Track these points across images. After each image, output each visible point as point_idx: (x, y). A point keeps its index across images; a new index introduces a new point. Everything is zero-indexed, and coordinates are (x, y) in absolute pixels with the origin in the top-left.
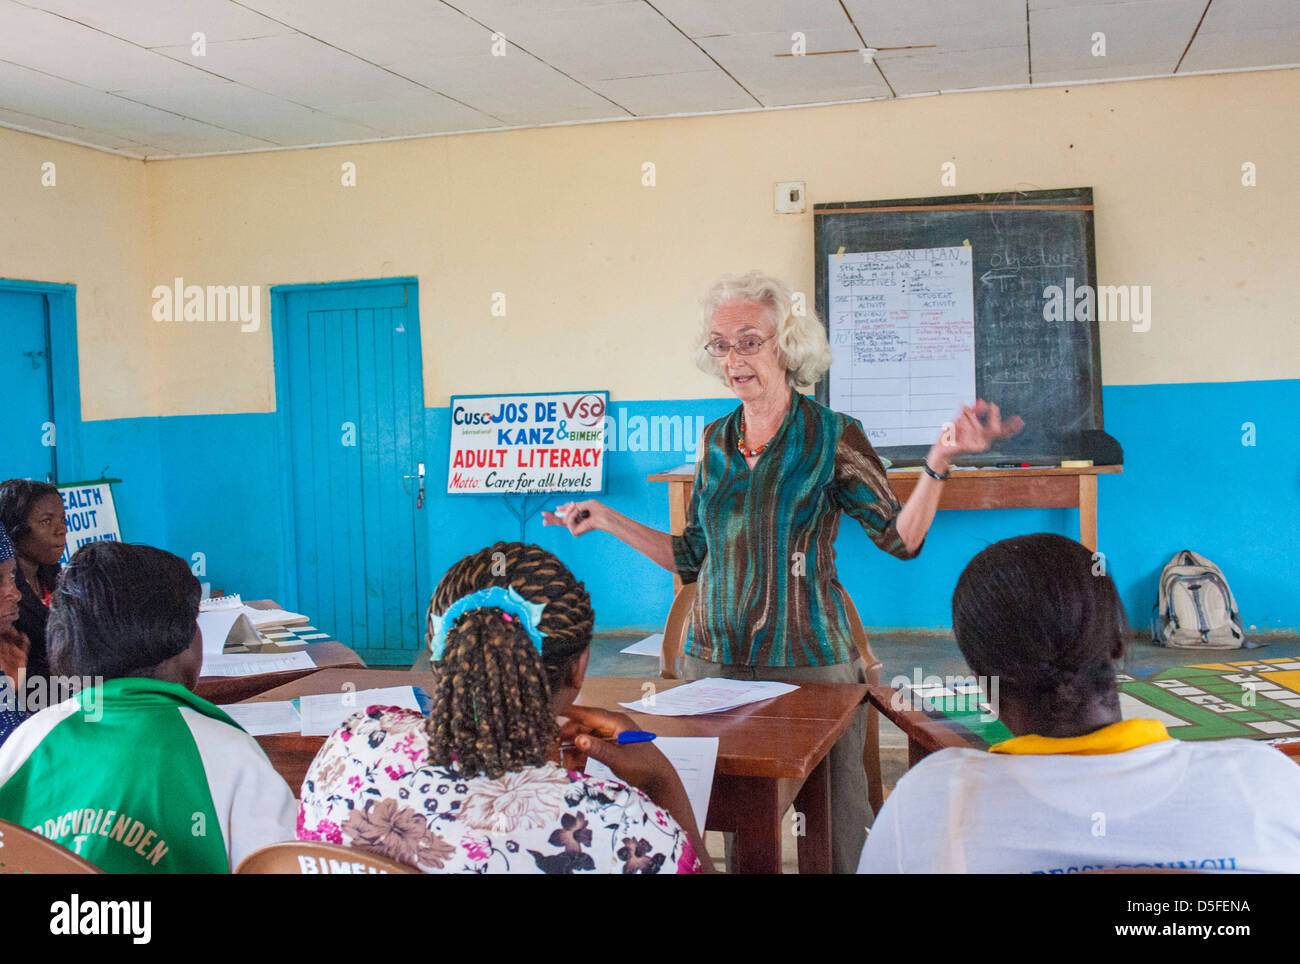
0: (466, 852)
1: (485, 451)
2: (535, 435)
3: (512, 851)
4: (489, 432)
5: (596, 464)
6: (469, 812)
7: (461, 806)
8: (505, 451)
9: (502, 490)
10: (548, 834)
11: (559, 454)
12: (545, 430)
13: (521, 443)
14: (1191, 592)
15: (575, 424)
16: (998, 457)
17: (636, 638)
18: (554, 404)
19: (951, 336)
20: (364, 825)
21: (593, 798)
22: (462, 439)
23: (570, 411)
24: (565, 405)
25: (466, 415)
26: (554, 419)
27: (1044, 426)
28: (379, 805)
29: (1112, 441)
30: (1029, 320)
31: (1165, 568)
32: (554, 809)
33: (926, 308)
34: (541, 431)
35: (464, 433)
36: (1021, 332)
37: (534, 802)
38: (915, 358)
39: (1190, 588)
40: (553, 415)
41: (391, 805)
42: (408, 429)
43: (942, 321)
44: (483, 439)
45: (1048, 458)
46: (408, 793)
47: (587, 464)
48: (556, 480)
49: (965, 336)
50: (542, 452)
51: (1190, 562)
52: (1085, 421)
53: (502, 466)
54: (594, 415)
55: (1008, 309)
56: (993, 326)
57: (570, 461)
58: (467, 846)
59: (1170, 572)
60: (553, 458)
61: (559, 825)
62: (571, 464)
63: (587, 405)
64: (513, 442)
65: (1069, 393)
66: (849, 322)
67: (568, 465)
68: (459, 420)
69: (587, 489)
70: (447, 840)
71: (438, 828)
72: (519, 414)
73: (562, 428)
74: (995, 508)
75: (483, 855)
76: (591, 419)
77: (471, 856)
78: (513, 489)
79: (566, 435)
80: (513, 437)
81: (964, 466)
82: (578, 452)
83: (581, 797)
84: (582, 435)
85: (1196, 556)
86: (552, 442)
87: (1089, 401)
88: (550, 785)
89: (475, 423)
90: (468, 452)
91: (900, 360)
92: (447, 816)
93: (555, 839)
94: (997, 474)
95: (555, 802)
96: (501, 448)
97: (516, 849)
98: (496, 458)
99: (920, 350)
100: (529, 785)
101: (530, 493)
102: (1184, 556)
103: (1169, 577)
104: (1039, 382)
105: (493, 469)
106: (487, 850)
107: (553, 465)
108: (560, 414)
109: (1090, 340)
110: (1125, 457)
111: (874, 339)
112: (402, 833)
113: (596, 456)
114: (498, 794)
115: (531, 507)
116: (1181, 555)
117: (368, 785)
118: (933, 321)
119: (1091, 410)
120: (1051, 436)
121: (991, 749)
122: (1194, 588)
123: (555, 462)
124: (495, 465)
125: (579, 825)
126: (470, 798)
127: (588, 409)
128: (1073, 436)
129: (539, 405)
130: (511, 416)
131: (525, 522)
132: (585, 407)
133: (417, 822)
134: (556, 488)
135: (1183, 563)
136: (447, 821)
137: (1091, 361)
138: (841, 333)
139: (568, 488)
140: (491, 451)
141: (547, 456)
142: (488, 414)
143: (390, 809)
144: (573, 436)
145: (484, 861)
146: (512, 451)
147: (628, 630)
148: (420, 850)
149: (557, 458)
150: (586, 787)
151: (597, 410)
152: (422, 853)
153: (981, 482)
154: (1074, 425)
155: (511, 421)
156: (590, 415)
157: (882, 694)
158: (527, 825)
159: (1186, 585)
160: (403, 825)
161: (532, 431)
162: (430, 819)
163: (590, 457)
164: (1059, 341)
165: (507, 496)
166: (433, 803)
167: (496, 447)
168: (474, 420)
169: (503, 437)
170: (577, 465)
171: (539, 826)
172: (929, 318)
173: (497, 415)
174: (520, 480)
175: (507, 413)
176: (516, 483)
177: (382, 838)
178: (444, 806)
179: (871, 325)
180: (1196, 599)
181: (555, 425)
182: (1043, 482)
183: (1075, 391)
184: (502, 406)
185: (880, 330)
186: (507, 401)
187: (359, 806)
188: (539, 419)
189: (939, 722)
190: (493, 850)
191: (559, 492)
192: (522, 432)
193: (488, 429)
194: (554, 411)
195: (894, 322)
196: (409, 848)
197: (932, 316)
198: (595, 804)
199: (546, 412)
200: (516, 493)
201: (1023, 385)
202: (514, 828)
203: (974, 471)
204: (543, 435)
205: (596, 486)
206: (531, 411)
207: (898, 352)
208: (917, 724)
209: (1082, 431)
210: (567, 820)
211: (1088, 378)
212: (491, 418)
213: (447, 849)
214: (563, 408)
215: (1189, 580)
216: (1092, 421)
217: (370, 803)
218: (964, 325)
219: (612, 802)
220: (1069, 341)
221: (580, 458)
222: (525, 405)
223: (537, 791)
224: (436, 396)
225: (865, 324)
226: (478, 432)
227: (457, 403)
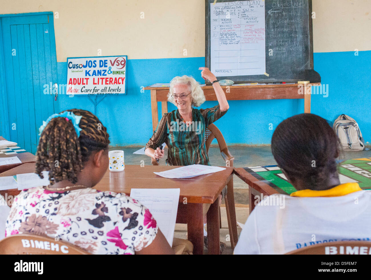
0: (63, 225)
1: (81, 79)
2: (99, 73)
3: (79, 221)
4: (82, 71)
5: (123, 83)
6: (61, 210)
7: (58, 209)
8: (88, 79)
9: (87, 93)
10: (91, 211)
11: (109, 80)
12: (103, 71)
13: (94, 75)
14: (345, 130)
15: (115, 68)
16: (274, 80)
17: (139, 148)
18: (107, 61)
19: (257, 34)
20: (26, 226)
21: (107, 196)
22: (71, 74)
23: (113, 63)
24: (111, 61)
25: (73, 65)
26: (106, 66)
27: (291, 68)
28: (30, 217)
29: (316, 73)
30: (286, 28)
31: (335, 121)
32: (92, 202)
33: (247, 23)
34: (102, 71)
35: (72, 72)
36: (283, 32)
37: (84, 201)
38: (243, 43)
39: (344, 128)
40: (106, 65)
41: (34, 216)
42: (51, 70)
43: (253, 28)
44: (80, 74)
45: (293, 80)
46: (39, 210)
47: (120, 83)
48: (108, 89)
49: (261, 34)
50: (102, 79)
51: (344, 118)
52: (307, 66)
53: (87, 84)
54: (122, 65)
55: (278, 24)
56: (273, 30)
57: (113, 82)
58: (63, 223)
59: (337, 123)
60: (106, 81)
61: (95, 207)
62: (113, 83)
63: (119, 61)
64: (91, 75)
65: (301, 56)
66: (218, 29)
67: (112, 84)
68: (70, 67)
69: (119, 93)
70: (55, 223)
71: (51, 219)
72: (93, 64)
73: (110, 70)
74: (273, 99)
75: (69, 225)
76: (121, 66)
77: (65, 226)
78: (91, 93)
79: (111, 72)
80: (91, 73)
81: (261, 83)
82: (116, 79)
83: (102, 197)
84: (117, 72)
85: (347, 116)
86: (106, 75)
87: (308, 59)
88: (90, 195)
89: (76, 68)
90: (74, 79)
91: (237, 43)
92: (54, 214)
93: (94, 212)
94: (274, 86)
95: (92, 200)
96: (86, 77)
97: (80, 220)
98: (85, 81)
99: (245, 39)
100: (82, 196)
101: (98, 94)
102: (342, 116)
103: (337, 124)
104: (290, 52)
105: (84, 85)
106: (70, 223)
107: (106, 84)
108: (109, 64)
109: (309, 36)
110: (322, 79)
111: (228, 35)
112: (39, 225)
113: (123, 80)
114: (70, 201)
115: (98, 100)
116: (341, 116)
117: (25, 212)
118: (250, 29)
119: (309, 62)
120: (294, 72)
121: (291, 195)
122: (346, 128)
123: (107, 82)
124: (84, 84)
125: (102, 206)
126: (60, 205)
127: (120, 62)
128: (301, 72)
129: (100, 61)
130: (90, 65)
131: (96, 106)
132: (118, 62)
133: (44, 219)
134: (108, 92)
135: (342, 119)
136: (54, 216)
137: (309, 43)
138: (215, 33)
139: (112, 92)
140: (83, 79)
141: (104, 80)
142: (81, 65)
143: (34, 218)
144: (114, 73)
145: (70, 227)
146: (91, 78)
147: (136, 145)
148: (47, 229)
149: (108, 81)
150: (104, 194)
151: (123, 63)
152: (48, 230)
153: (267, 89)
154: (302, 68)
155: (90, 67)
156: (120, 65)
157: (239, 171)
158: (83, 210)
159: (343, 127)
160: (39, 222)
161: (98, 71)
162: (48, 217)
163: (120, 81)
164: (297, 36)
165: (89, 96)
166: (47, 211)
167: (85, 77)
168: (76, 67)
169: (87, 73)
170: (115, 84)
171: (87, 209)
172: (248, 28)
173: (85, 65)
174: (94, 90)
175: (89, 64)
176: (93, 91)
177: (33, 229)
178: (52, 211)
179: (227, 30)
180: (347, 132)
181: (107, 69)
182: (291, 89)
183: (303, 55)
184: (87, 61)
185: (230, 32)
186: (88, 60)
187: (23, 220)
188: (101, 66)
189: (262, 181)
190: (72, 222)
191: (109, 94)
192: (94, 71)
193: (82, 70)
194: (107, 63)
195: (234, 29)
196: (43, 230)
197: (249, 27)
198: (108, 198)
199: (104, 64)
200: (93, 95)
201: (283, 53)
202: (78, 212)
203: (264, 85)
204: (102, 72)
205: (123, 91)
206: (98, 63)
207: (236, 40)
208: (253, 182)
209: (305, 70)
210: (98, 205)
211: (308, 50)
212: (82, 66)
213: (56, 226)
214: (110, 62)
215: (344, 125)
216: (309, 66)
217: (27, 218)
218: (262, 30)
219: (114, 197)
220: (301, 36)
221: (116, 81)
222: (95, 61)
223: (85, 197)
224: (61, 58)
225: (224, 30)
226: (78, 71)
227: (69, 60)
